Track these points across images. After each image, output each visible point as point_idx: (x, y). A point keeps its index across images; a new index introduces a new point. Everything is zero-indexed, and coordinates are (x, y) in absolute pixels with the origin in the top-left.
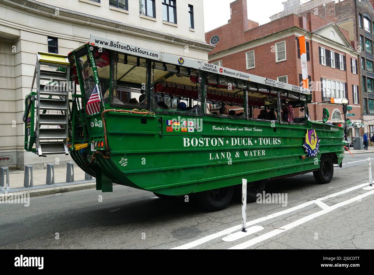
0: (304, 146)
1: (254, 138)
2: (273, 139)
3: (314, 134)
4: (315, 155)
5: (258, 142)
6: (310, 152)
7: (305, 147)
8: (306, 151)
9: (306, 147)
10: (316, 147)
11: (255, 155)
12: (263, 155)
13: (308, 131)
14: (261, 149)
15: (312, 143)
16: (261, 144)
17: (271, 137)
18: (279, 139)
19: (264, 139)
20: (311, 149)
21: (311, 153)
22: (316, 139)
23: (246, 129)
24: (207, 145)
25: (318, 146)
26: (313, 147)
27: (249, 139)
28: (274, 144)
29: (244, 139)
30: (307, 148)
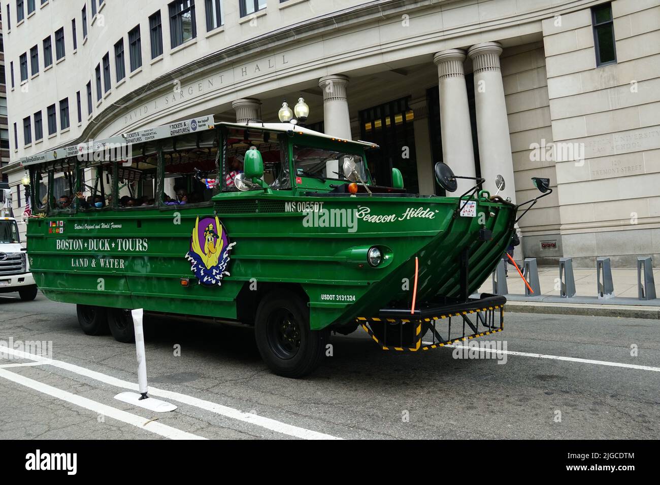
0: (187, 256)
1: (113, 239)
2: (136, 241)
3: (215, 227)
4: (214, 282)
5: (117, 245)
6: (202, 272)
7: (189, 260)
8: (192, 269)
9: (191, 260)
10: (220, 262)
11: (112, 267)
12: (121, 267)
13: (199, 221)
14: (119, 257)
15: (206, 251)
16: (120, 249)
17: (132, 238)
18: (145, 242)
19: (124, 241)
20: (203, 265)
21: (204, 276)
22: (219, 240)
23: (104, 226)
24: (71, 249)
25: (226, 258)
26: (210, 261)
27: (106, 240)
28: (137, 249)
29: (101, 241)
30: (195, 263)
